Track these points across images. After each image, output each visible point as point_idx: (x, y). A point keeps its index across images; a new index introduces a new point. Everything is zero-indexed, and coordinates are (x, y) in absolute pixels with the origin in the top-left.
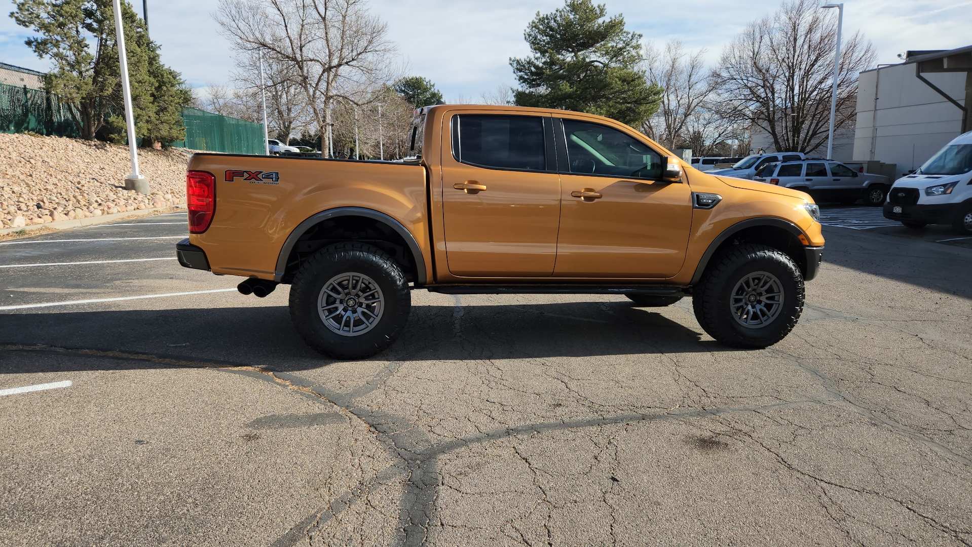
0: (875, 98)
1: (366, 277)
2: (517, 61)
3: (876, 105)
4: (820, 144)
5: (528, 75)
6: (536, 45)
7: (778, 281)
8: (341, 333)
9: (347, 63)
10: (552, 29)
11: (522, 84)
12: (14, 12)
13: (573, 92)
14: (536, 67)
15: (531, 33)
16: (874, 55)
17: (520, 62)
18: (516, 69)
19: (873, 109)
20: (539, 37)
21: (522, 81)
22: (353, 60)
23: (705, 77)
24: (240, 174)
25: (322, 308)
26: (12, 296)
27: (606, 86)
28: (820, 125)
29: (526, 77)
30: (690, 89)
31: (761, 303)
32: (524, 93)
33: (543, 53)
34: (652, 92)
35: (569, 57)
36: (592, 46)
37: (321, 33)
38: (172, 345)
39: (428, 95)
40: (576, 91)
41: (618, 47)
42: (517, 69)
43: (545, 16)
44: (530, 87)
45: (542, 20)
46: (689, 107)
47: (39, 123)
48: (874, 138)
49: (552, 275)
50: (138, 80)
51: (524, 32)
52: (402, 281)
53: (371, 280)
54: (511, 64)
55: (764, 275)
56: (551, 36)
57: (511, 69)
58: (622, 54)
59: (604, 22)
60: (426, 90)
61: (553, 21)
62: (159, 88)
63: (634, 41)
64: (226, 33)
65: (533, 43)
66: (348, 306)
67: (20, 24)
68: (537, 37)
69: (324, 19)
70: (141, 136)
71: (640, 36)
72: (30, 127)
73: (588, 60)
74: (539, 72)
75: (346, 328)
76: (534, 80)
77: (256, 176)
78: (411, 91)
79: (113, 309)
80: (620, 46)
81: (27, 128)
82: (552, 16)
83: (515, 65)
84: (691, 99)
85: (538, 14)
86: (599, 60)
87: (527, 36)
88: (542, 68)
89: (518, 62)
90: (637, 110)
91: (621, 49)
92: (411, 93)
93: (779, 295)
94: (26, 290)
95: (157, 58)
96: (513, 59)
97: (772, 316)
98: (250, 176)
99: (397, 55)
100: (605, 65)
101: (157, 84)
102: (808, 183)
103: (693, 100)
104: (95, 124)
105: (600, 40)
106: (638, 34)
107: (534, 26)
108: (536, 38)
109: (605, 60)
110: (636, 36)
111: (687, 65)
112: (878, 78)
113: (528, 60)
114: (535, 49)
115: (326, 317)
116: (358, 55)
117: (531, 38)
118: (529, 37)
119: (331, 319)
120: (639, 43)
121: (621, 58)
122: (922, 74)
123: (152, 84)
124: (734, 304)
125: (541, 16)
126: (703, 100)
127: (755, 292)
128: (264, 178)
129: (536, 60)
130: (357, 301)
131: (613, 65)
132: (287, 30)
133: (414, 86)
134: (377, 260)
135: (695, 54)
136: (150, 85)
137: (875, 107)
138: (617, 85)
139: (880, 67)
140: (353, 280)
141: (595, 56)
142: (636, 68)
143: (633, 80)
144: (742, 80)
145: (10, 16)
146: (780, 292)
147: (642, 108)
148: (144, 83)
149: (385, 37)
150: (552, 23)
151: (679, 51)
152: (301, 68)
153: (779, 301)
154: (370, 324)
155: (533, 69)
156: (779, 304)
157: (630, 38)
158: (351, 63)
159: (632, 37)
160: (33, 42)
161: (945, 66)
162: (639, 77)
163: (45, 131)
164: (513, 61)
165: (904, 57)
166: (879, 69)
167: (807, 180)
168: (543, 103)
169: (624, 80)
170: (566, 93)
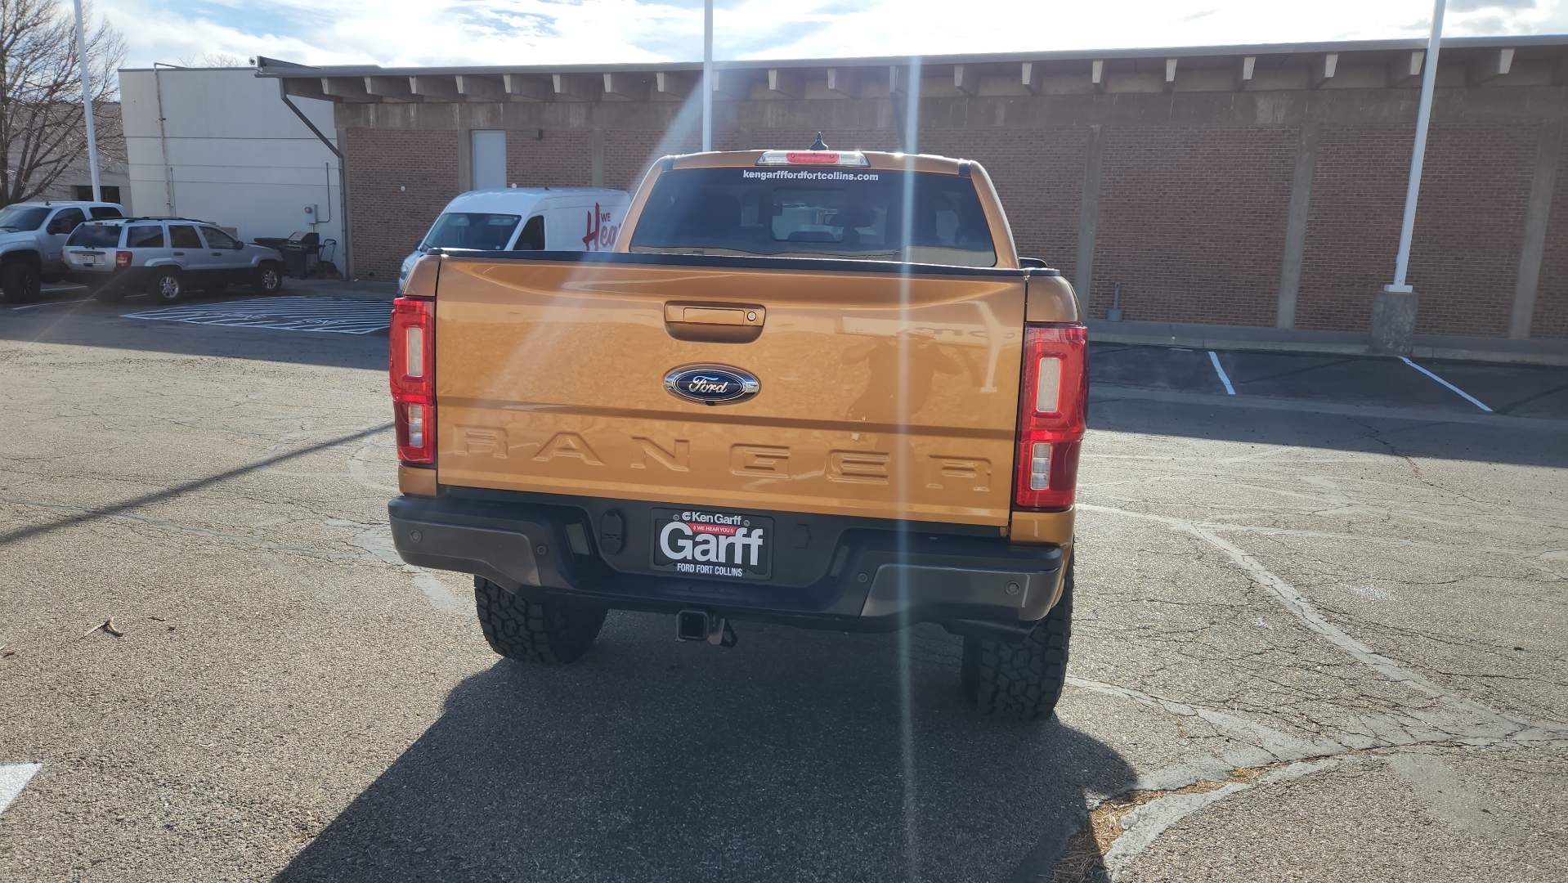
0: (159, 117)
3: (163, 130)
4: (48, 185)
16: (124, 40)
19: (160, 135)
28: (41, 151)
48: (170, 183)
102: (178, 260)
112: (158, 84)
122: (288, 96)
137: (163, 133)
139: (158, 67)
161: (325, 92)
165: (256, 65)
166: (159, 70)
167: (177, 254)
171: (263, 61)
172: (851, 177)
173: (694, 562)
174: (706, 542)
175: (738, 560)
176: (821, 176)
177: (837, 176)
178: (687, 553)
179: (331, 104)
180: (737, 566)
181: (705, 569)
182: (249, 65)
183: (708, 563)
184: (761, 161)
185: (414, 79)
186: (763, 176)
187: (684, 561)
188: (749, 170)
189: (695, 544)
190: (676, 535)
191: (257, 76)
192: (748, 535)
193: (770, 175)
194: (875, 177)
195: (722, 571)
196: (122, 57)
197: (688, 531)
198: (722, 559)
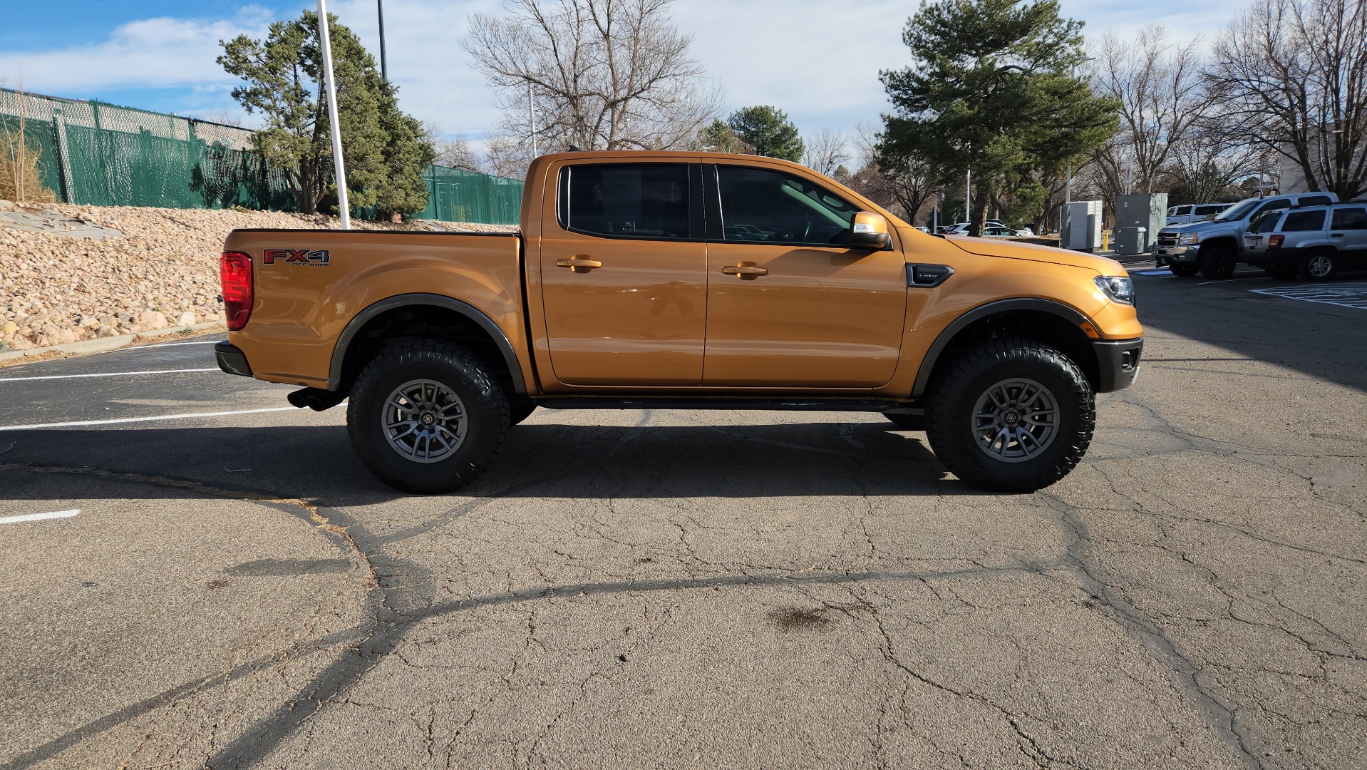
1: (442, 386)
2: (892, 74)
5: (907, 94)
6: (918, 46)
7: (1047, 392)
8: (413, 458)
9: (635, 95)
10: (944, 24)
11: (899, 108)
12: (222, 56)
13: (974, 115)
14: (919, 80)
15: (912, 32)
17: (895, 75)
18: (889, 86)
20: (924, 38)
21: (898, 103)
22: (643, 90)
24: (281, 253)
25: (388, 425)
26: (107, 409)
27: (1026, 102)
29: (904, 96)
30: (1177, 99)
31: (1025, 425)
32: (899, 120)
33: (931, 59)
34: (1101, 108)
35: (970, 63)
36: (1006, 44)
37: (603, 56)
38: (230, 471)
39: (778, 131)
40: (979, 112)
41: (1046, 42)
42: (891, 86)
43: (934, 6)
44: (912, 111)
45: (929, 12)
46: (1175, 127)
47: (251, 195)
49: (702, 382)
50: (365, 134)
51: (902, 31)
52: (489, 391)
53: (449, 390)
54: (881, 79)
55: (1026, 384)
56: (943, 35)
57: (882, 87)
58: (1053, 54)
59: (1025, 7)
60: (774, 123)
61: (946, 12)
62: (392, 143)
63: (1072, 32)
64: (480, 65)
65: (915, 46)
66: (424, 423)
67: (229, 72)
68: (921, 36)
69: (606, 36)
70: (369, 206)
71: (1081, 24)
72: (241, 201)
73: (999, 66)
74: (924, 88)
75: (420, 453)
76: (917, 101)
77: (302, 256)
78: (754, 127)
79: (206, 426)
80: (1049, 41)
81: (237, 203)
82: (944, 5)
83: (887, 80)
84: (1179, 115)
85: (923, 5)
86: (1016, 64)
87: (907, 37)
88: (927, 82)
89: (892, 76)
90: (1079, 136)
91: (1050, 46)
92: (753, 129)
93: (1052, 413)
94: (130, 401)
95: (392, 104)
96: (884, 71)
97: (1042, 445)
98: (293, 256)
99: (703, 79)
100: (1026, 72)
101: (389, 139)
102: (1336, 241)
103: (1182, 116)
104: (316, 193)
105: (1017, 35)
106: (1078, 21)
107: (918, 21)
108: (919, 39)
109: (1026, 64)
110: (1075, 25)
111: (1172, 61)
113: (906, 72)
114: (919, 55)
115: (394, 437)
116: (650, 82)
117: (912, 39)
118: (910, 38)
119: (401, 440)
120: (1079, 35)
121: (1051, 59)
123: (383, 139)
124: (978, 427)
125: (928, 6)
126: (1201, 114)
127: (1015, 408)
128: (311, 258)
129: (919, 71)
130: (436, 417)
131: (1039, 70)
132: (556, 55)
133: (758, 119)
134: (454, 364)
135: (1184, 45)
136: (381, 140)
138: (1042, 99)
140: (426, 389)
141: (1009, 60)
142: (1077, 72)
143: (1070, 92)
144: (1249, 80)
145: (217, 62)
146: (1053, 409)
147: (1086, 133)
148: (373, 137)
149: (690, 53)
150: (946, 16)
151: (1161, 41)
152: (575, 106)
153: (1052, 422)
154: (451, 447)
155: (915, 85)
156: (1053, 427)
157: (1066, 28)
158: (641, 95)
159: (1068, 26)
160: (240, 93)
162: (1080, 87)
163: (258, 204)
164: (886, 75)
167: (1334, 236)
168: (927, 133)
169: (1055, 93)
170: (963, 117)
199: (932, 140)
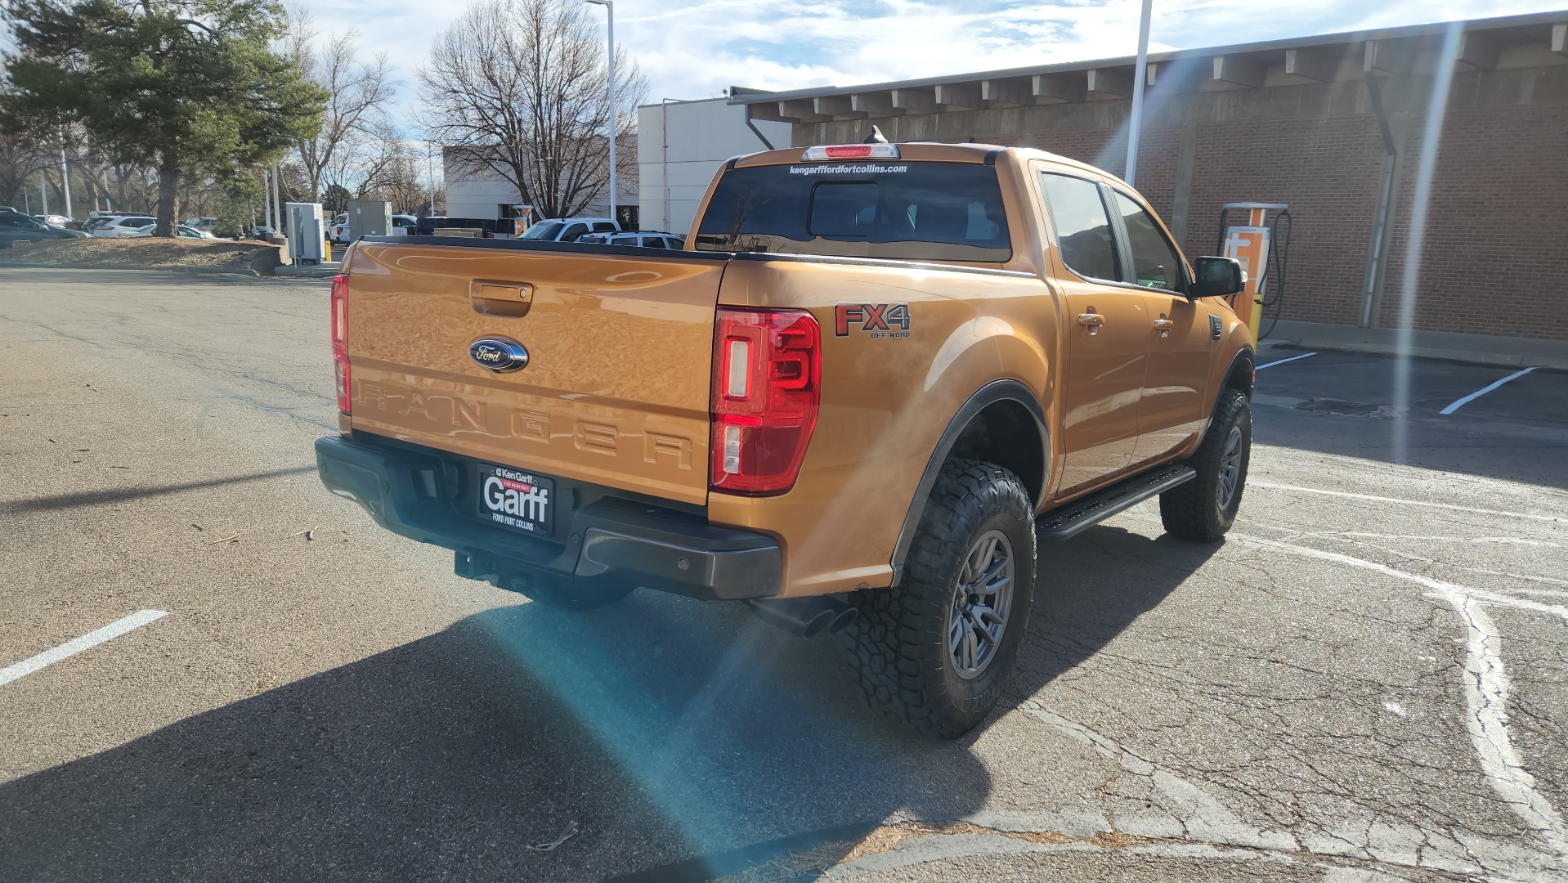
0: (663, 144)
1: (1001, 534)
3: (665, 156)
4: (585, 205)
5: (36, 28)
11: (25, 46)
13: (160, 76)
16: (646, 81)
19: (663, 160)
21: (23, 38)
23: (360, 78)
27: (229, 73)
28: (583, 178)
29: (34, 30)
34: (310, 95)
40: (168, 75)
42: (11, 11)
44: (44, 54)
48: (667, 202)
53: (1005, 540)
58: (247, 18)
73: (179, 17)
74: (64, 26)
76: (52, 40)
86: (196, 19)
90: (287, 125)
100: (214, 34)
109: (209, 21)
112: (665, 117)
121: (245, 24)
122: (751, 120)
126: (359, 116)
131: (234, 36)
137: (665, 159)
138: (252, 76)
139: (666, 102)
141: (184, 13)
143: (276, 70)
147: (299, 123)
155: (51, 17)
161: (782, 114)
162: (288, 66)
165: (729, 95)
166: (666, 105)
168: (96, 90)
169: (262, 68)
170: (146, 76)
171: (735, 91)
172: (882, 169)
173: (504, 513)
174: (512, 497)
175: (532, 517)
176: (856, 169)
177: (871, 169)
178: (500, 506)
179: (790, 125)
180: (531, 521)
181: (510, 521)
182: (723, 96)
183: (513, 516)
184: (804, 157)
185: (856, 97)
186: (806, 171)
187: (498, 512)
188: (796, 165)
189: (506, 498)
190: (494, 487)
191: (728, 104)
192: (537, 494)
193: (813, 171)
194: (903, 169)
195: (520, 524)
196: (645, 96)
197: (501, 487)
198: (522, 514)
199: (107, 101)
